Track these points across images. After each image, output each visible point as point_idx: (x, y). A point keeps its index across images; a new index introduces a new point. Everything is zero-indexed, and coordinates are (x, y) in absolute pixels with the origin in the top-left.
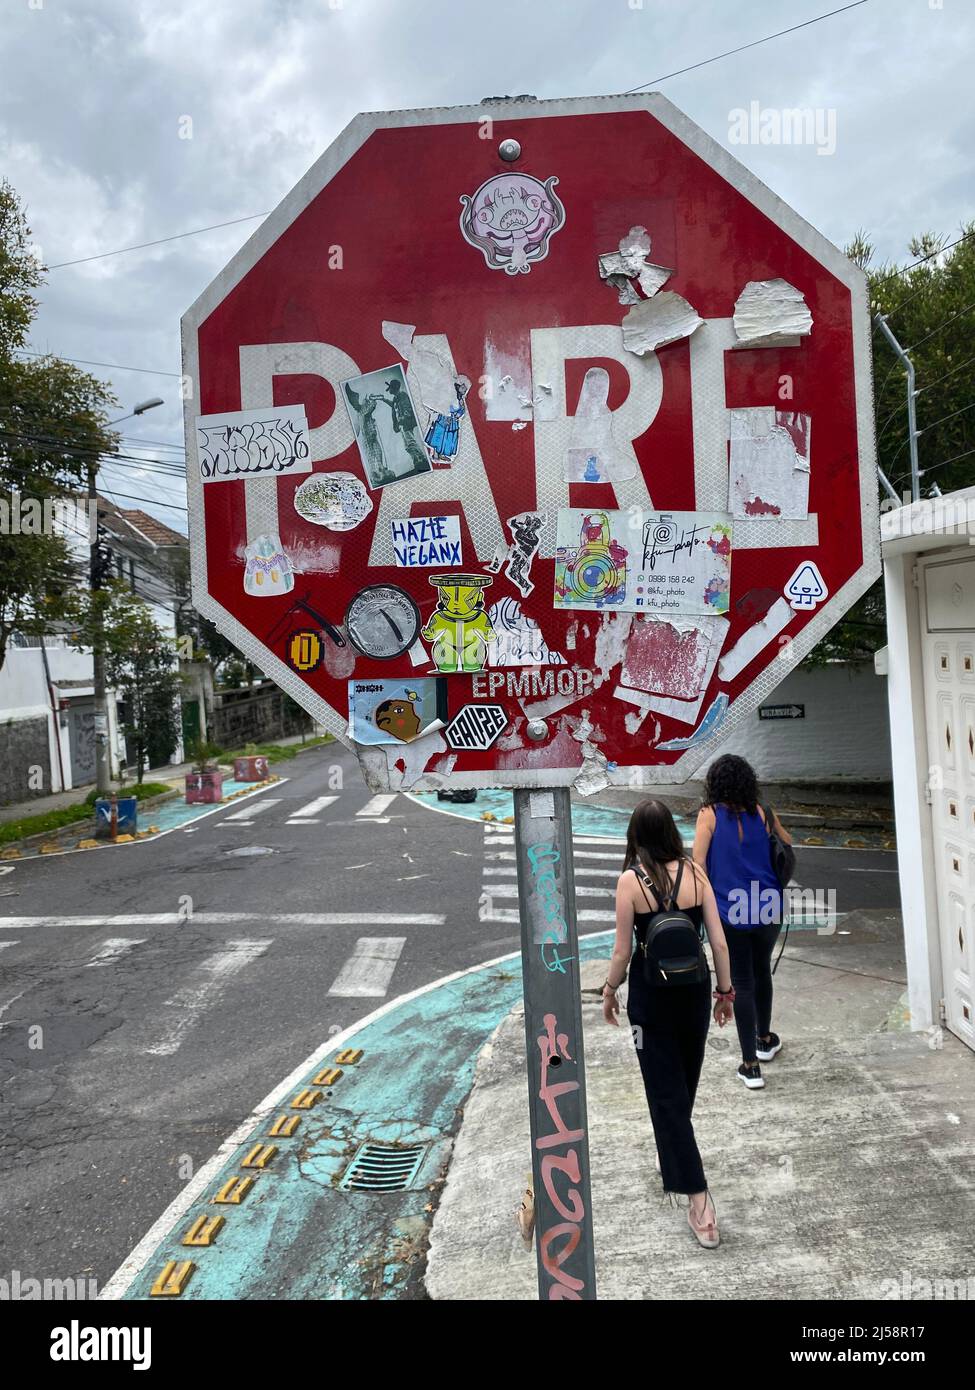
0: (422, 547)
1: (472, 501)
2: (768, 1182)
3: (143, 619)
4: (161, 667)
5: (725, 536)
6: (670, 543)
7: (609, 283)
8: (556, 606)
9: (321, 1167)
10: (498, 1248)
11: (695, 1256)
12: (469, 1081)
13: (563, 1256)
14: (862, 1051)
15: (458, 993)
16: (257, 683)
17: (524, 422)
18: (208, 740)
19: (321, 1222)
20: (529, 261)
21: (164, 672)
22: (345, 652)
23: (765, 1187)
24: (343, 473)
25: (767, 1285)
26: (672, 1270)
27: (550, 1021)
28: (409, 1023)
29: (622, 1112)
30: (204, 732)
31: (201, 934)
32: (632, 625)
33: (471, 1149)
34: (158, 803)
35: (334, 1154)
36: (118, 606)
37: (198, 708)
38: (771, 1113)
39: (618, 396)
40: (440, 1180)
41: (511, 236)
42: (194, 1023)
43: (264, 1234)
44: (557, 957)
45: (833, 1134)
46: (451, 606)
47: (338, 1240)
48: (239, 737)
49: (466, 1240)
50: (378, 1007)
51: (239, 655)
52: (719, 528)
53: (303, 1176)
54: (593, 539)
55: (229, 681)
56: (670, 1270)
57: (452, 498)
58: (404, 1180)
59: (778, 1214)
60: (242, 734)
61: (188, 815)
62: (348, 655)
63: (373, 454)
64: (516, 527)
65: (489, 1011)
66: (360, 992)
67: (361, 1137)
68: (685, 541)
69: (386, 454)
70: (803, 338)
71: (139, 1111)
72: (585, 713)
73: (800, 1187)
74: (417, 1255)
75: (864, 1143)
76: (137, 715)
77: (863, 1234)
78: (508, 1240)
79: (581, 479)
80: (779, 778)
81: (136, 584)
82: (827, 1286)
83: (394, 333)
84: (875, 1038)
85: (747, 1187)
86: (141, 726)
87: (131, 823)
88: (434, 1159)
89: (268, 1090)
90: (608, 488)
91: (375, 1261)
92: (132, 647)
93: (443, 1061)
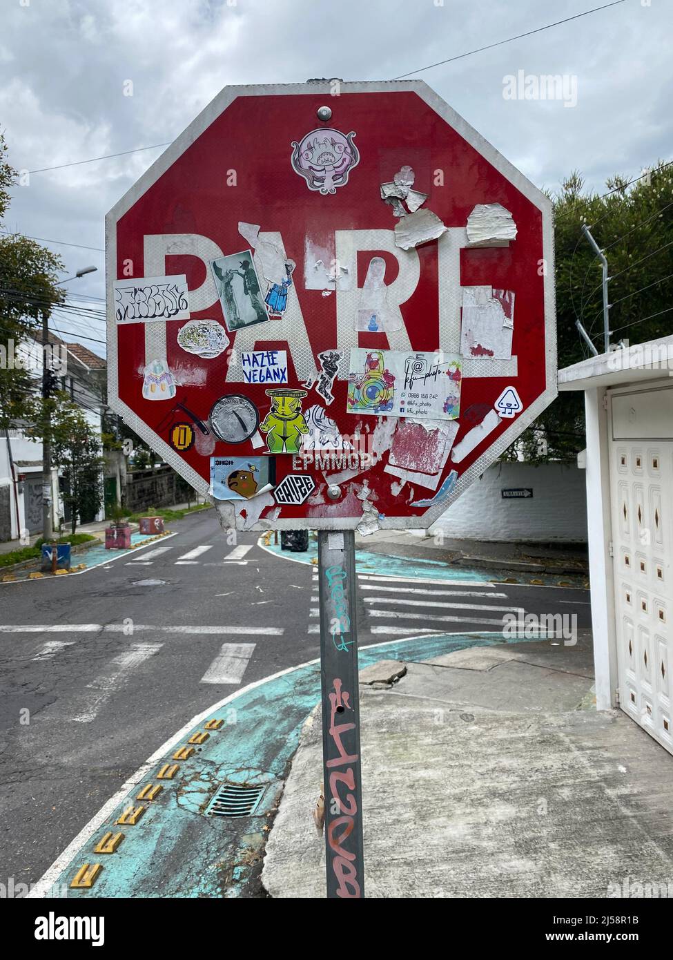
0: (261, 371)
1: (295, 342)
2: (497, 811)
3: (78, 419)
4: (90, 453)
5: (457, 369)
6: (422, 373)
7: (387, 202)
8: (348, 411)
9: (192, 800)
10: (312, 855)
11: (447, 860)
12: (296, 742)
13: (342, 838)
14: (564, 723)
15: (291, 682)
16: (158, 466)
17: (330, 291)
18: (122, 505)
19: (191, 838)
20: (336, 186)
21: (93, 457)
22: (209, 439)
23: (495, 815)
24: (210, 321)
25: (493, 880)
26: (430, 870)
27: (337, 683)
28: (256, 702)
29: (401, 763)
30: (119, 499)
31: (113, 639)
32: (397, 425)
33: (296, 788)
34: (86, 548)
35: (202, 791)
36: (61, 410)
37: (116, 483)
38: (501, 764)
39: (391, 276)
40: (274, 809)
41: (324, 169)
42: (107, 700)
43: (151, 846)
44: (343, 641)
45: (541, 779)
46: (280, 409)
47: (202, 850)
48: (144, 503)
49: (291, 850)
50: (235, 691)
51: (146, 447)
52: (454, 363)
53: (179, 806)
54: (373, 369)
55: (138, 464)
56: (429, 870)
57: (282, 339)
58: (249, 809)
59: (503, 833)
60: (146, 501)
61: (106, 557)
62: (211, 441)
63: (230, 308)
64: (323, 359)
65: (312, 694)
66: (223, 681)
67: (220, 779)
68: (432, 372)
69: (239, 309)
70: (511, 242)
71: (66, 761)
72: (365, 482)
73: (518, 814)
74: (257, 860)
75: (562, 785)
76: (73, 486)
77: (559, 845)
78: (319, 850)
79: (366, 329)
80: (514, 539)
81: (74, 395)
82: (534, 881)
83: (246, 230)
84: (572, 714)
85: (483, 815)
86: (75, 494)
87: (67, 561)
88: (270, 795)
89: (157, 748)
90: (383, 335)
91: (228, 864)
92: (71, 439)
93: (279, 728)
